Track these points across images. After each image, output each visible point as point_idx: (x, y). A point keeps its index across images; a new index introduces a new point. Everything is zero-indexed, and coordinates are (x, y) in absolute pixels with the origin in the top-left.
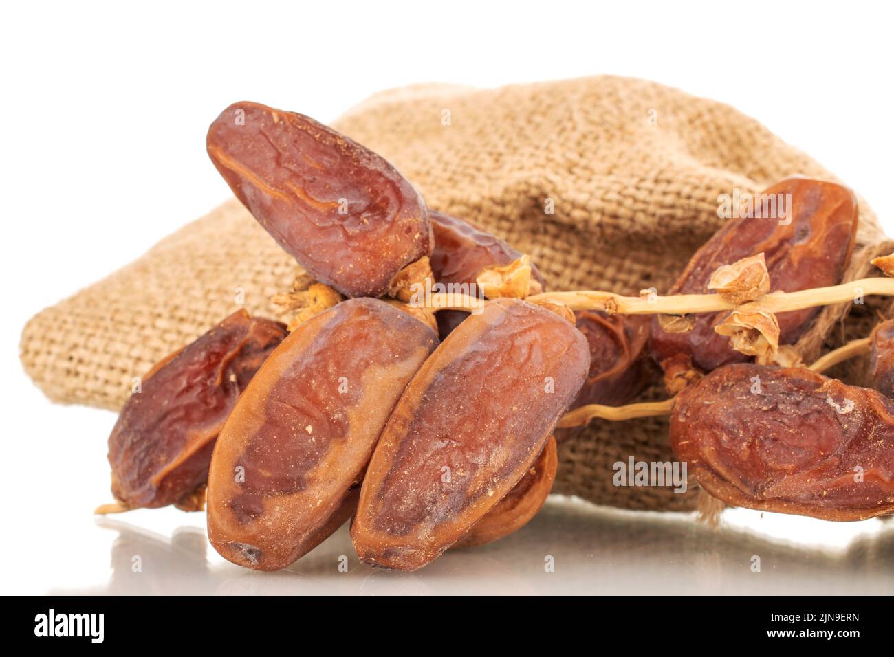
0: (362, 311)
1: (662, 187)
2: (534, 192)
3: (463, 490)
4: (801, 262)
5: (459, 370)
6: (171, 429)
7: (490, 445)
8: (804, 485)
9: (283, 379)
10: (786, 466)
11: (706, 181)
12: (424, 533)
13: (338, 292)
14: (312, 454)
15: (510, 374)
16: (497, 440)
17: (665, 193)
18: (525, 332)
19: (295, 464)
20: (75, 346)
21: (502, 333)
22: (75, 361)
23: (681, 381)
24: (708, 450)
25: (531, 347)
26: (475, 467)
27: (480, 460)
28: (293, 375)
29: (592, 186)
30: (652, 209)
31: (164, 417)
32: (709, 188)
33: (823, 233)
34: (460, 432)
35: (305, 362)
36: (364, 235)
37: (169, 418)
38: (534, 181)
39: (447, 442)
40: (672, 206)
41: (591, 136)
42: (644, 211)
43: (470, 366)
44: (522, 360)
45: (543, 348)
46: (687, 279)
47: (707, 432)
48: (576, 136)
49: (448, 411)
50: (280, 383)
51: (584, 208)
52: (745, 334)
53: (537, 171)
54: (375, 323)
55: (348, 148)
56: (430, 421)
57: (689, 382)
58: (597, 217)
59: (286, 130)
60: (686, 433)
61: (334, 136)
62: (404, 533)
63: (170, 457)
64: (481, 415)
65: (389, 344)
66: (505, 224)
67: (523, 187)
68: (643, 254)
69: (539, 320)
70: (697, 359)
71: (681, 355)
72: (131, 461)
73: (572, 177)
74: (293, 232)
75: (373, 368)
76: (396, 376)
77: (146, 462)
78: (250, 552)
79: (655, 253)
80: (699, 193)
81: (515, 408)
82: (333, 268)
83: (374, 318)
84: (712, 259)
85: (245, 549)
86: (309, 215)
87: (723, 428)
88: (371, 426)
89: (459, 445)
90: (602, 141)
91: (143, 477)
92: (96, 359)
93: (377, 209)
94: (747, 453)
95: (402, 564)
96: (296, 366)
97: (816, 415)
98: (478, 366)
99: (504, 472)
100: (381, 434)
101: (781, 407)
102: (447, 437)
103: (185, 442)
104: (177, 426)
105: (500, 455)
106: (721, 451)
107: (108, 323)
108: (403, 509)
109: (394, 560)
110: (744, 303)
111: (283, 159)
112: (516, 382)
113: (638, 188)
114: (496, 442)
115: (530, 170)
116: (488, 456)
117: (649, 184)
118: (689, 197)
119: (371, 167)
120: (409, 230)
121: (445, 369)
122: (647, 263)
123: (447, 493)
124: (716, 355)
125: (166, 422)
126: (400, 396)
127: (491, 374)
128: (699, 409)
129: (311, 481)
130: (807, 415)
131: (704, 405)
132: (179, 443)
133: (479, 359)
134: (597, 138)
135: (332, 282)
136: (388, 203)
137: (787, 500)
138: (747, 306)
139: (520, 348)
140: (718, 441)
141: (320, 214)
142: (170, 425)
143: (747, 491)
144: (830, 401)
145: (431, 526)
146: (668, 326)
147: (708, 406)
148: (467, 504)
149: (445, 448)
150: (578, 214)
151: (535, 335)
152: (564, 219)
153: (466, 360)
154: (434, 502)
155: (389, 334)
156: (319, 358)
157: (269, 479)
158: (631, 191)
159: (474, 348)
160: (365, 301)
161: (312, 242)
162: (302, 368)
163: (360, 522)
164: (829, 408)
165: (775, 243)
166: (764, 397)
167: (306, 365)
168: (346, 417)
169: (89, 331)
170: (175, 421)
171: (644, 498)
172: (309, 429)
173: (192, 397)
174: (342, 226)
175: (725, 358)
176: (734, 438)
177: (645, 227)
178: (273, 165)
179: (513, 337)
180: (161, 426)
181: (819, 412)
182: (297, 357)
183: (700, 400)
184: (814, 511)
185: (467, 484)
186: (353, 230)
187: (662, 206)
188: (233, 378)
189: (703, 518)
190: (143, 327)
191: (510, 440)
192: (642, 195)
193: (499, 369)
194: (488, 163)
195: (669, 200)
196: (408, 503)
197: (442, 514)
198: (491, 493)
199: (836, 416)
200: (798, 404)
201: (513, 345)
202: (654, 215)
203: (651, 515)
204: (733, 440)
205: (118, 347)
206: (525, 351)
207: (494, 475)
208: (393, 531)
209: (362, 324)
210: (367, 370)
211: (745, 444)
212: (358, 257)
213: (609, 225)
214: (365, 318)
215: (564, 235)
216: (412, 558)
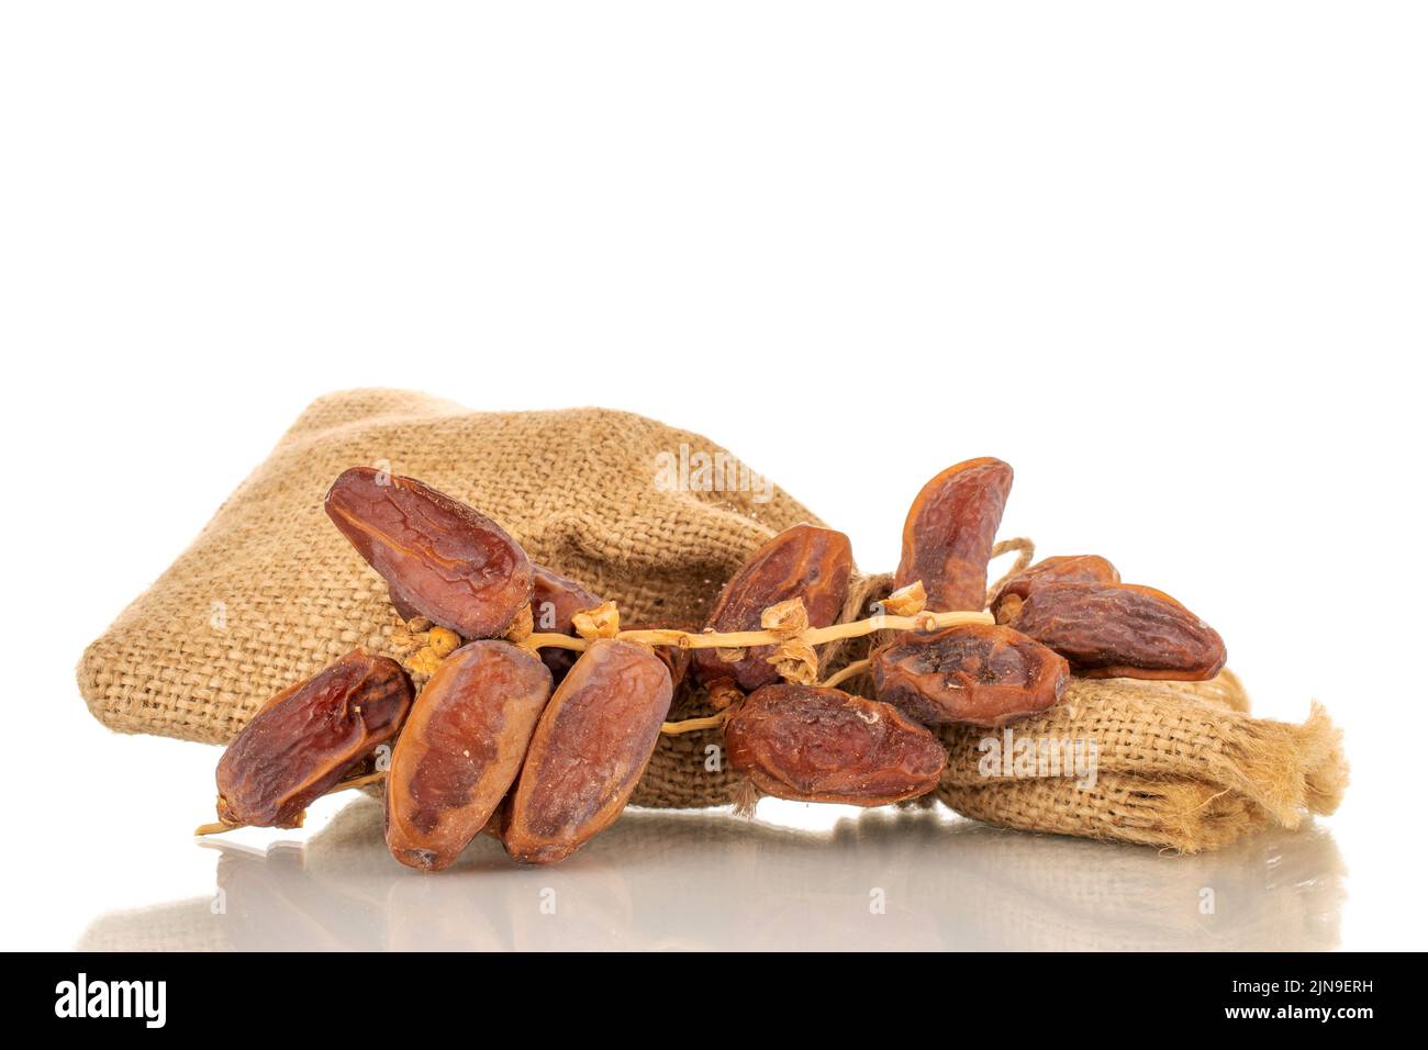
0: (495, 653)
1: (682, 528)
2: (570, 531)
3: (596, 799)
4: (815, 599)
5: (581, 701)
6: (303, 755)
7: (613, 761)
8: (848, 779)
9: (437, 712)
10: (831, 767)
11: (719, 523)
12: (569, 833)
13: (459, 635)
14: (472, 774)
15: (621, 702)
16: (617, 755)
17: (685, 533)
18: (629, 667)
19: (459, 783)
20: (150, 678)
21: (609, 668)
22: (152, 693)
23: (725, 700)
24: (763, 756)
25: (635, 680)
26: (603, 780)
27: (607, 773)
28: (445, 708)
29: (620, 526)
30: (674, 547)
31: (295, 745)
32: (721, 529)
33: (831, 575)
34: (589, 751)
35: (453, 697)
36: (486, 588)
37: (300, 746)
38: (571, 521)
39: (579, 760)
40: (692, 545)
41: (609, 477)
42: (668, 549)
43: (589, 697)
44: (630, 691)
45: (644, 680)
46: (721, 613)
47: (762, 742)
48: (595, 477)
49: (578, 734)
50: (434, 716)
51: (616, 547)
52: (791, 663)
53: (569, 512)
54: (507, 663)
55: (463, 512)
56: (564, 743)
57: (732, 701)
58: (627, 554)
59: (408, 495)
60: (744, 743)
61: (451, 501)
62: (553, 835)
63: (298, 780)
64: (602, 735)
65: (520, 680)
66: (543, 559)
67: (561, 527)
68: (657, 583)
69: (639, 657)
70: (741, 681)
71: (724, 679)
72: (255, 785)
73: (601, 517)
74: (424, 585)
75: (510, 701)
76: (530, 707)
77: (273, 785)
78: (427, 856)
79: (669, 582)
80: (714, 533)
81: (629, 730)
82: (461, 615)
83: (504, 660)
84: (743, 596)
85: (422, 854)
86: (438, 570)
87: (776, 738)
88: (517, 749)
89: (590, 761)
90: (618, 481)
91: (266, 799)
92: (174, 690)
93: (495, 565)
94: (797, 758)
95: (547, 859)
96: (445, 701)
97: (850, 726)
98: (596, 696)
99: (624, 782)
100: (526, 755)
101: (821, 719)
102: (579, 755)
103: (314, 765)
104: (306, 753)
105: (621, 769)
106: (775, 758)
107: (176, 655)
108: (551, 814)
109: (542, 857)
110: (790, 639)
111: (409, 522)
112: (626, 709)
113: (663, 529)
114: (617, 759)
115: (563, 511)
116: (613, 769)
117: (670, 525)
118: (705, 537)
119: (486, 529)
120: (523, 583)
121: (569, 700)
122: (660, 590)
123: (585, 800)
124: (756, 678)
125: (296, 751)
126: (537, 724)
127: (607, 703)
128: (754, 724)
129: (474, 796)
130: (843, 725)
131: (758, 720)
132: (309, 768)
133: (595, 691)
134: (613, 478)
135: (456, 627)
136: (503, 560)
137: (829, 793)
138: (793, 641)
139: (627, 681)
140: (772, 748)
141: (447, 570)
142: (301, 752)
143: (797, 788)
144: (859, 714)
145: (573, 828)
146: (726, 658)
147: (762, 720)
148: (599, 809)
149: (578, 765)
150: (611, 551)
151: (638, 670)
152: (598, 555)
153: (585, 692)
154: (576, 809)
155: (519, 672)
156: (466, 694)
157: (440, 796)
158: (656, 531)
159: (590, 682)
160: (494, 644)
161: (443, 595)
162: (452, 702)
163: (517, 828)
164: (860, 720)
165: (794, 583)
166: (807, 712)
167: (455, 700)
168: (494, 742)
169: (161, 663)
170: (305, 749)
171: (671, 797)
172: (467, 753)
173: (321, 726)
174: (468, 581)
175: (763, 680)
176: (786, 746)
177: (667, 563)
178: (402, 527)
179: (619, 673)
180: (292, 754)
181: (852, 723)
182: (445, 693)
183: (753, 716)
184: (851, 800)
185: (599, 792)
186: (478, 584)
187: (682, 544)
188: (358, 709)
189: (739, 810)
190: (217, 659)
191: (627, 755)
192: (666, 535)
193: (612, 699)
194: (518, 502)
195: (689, 539)
196: (554, 811)
197: (581, 818)
198: (615, 799)
199: (865, 725)
200: (834, 717)
201: (621, 679)
202: (676, 552)
203: (672, 812)
204: (785, 747)
205: (193, 677)
206: (631, 683)
207: (618, 785)
208: (544, 833)
209: (495, 664)
210: (507, 703)
211: (796, 750)
212: (484, 606)
213: (636, 560)
214: (498, 659)
215: (592, 567)
216: (555, 854)
